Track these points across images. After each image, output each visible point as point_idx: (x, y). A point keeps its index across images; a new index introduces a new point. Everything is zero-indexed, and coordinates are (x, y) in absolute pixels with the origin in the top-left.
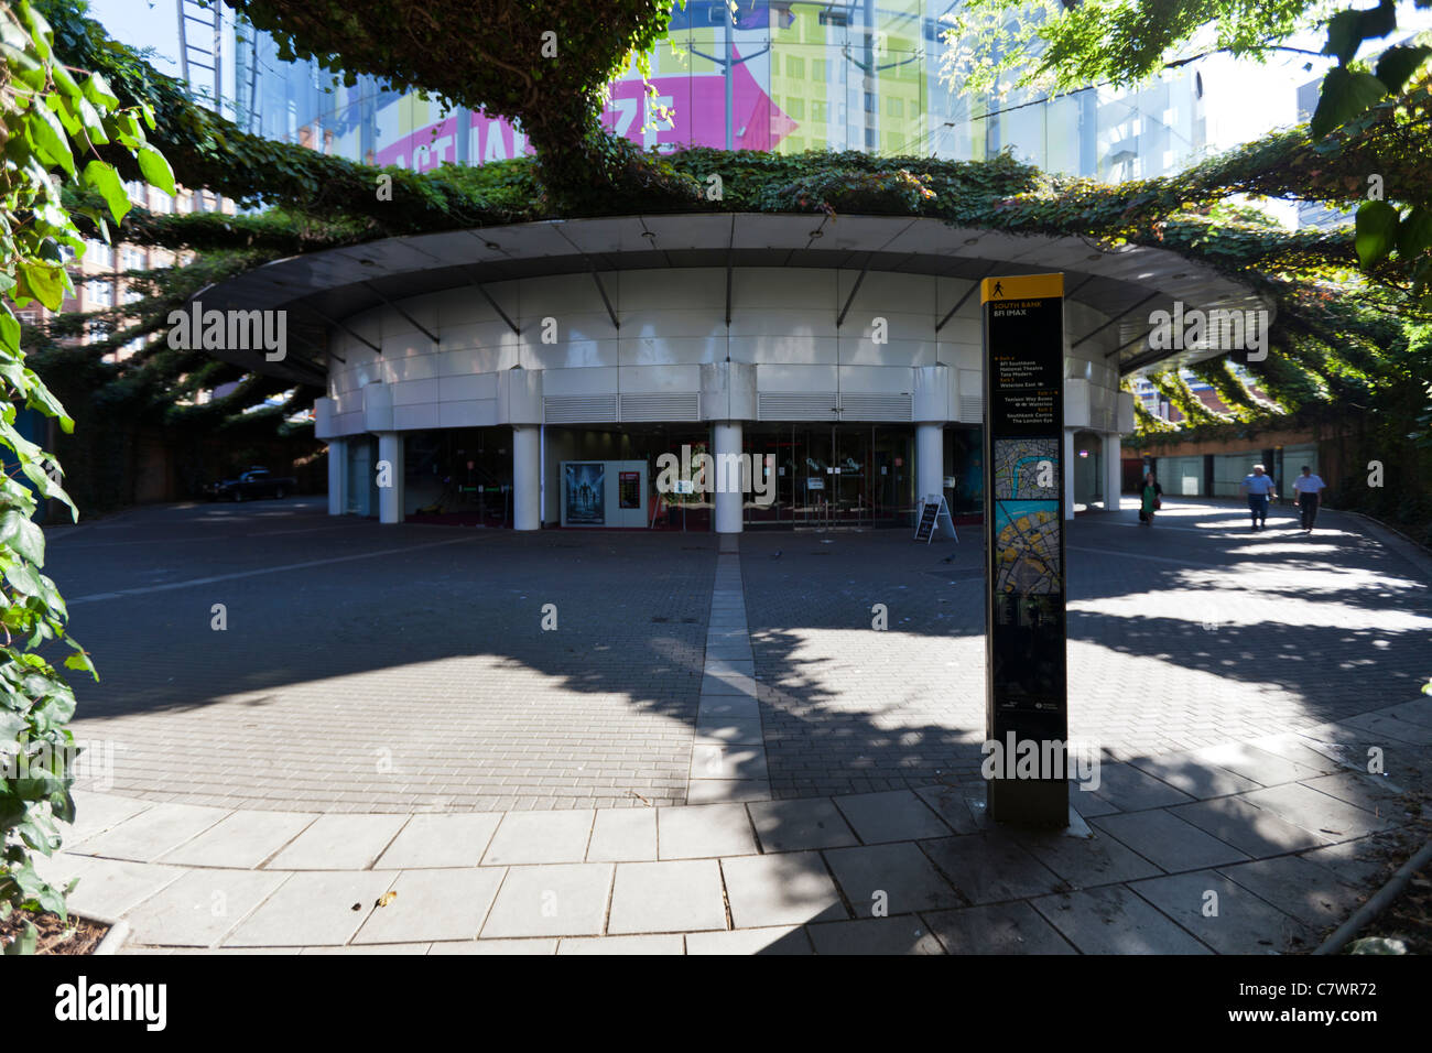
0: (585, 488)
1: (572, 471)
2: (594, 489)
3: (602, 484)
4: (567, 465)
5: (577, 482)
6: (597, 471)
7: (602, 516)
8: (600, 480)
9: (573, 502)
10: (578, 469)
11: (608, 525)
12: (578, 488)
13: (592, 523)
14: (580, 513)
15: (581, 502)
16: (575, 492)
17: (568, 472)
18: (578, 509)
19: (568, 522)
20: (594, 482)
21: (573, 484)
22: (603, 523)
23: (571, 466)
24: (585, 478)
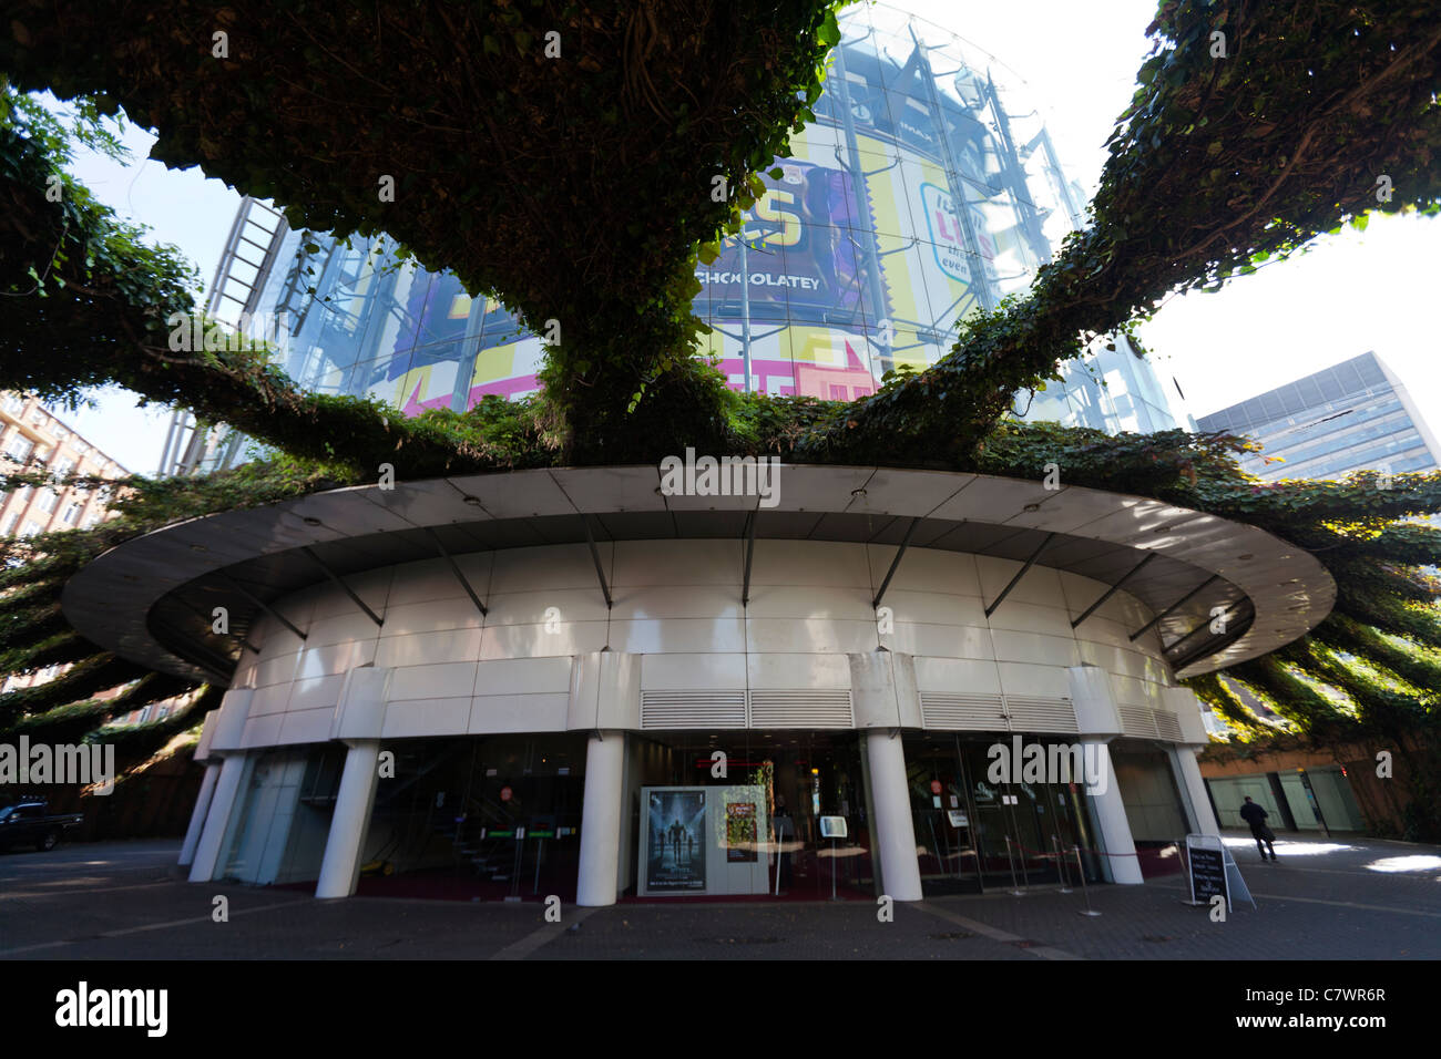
0: (677, 830)
1: (658, 802)
2: (691, 832)
3: (703, 824)
4: (652, 793)
5: (664, 818)
6: (695, 803)
7: (702, 876)
8: (699, 816)
9: (658, 853)
10: (667, 799)
11: (711, 890)
12: (667, 830)
13: (686, 888)
14: (667, 871)
15: (670, 852)
16: (662, 835)
17: (653, 803)
18: (666, 865)
19: (650, 888)
20: (690, 819)
21: (659, 824)
22: (704, 887)
23: (656, 793)
24: (678, 815)
